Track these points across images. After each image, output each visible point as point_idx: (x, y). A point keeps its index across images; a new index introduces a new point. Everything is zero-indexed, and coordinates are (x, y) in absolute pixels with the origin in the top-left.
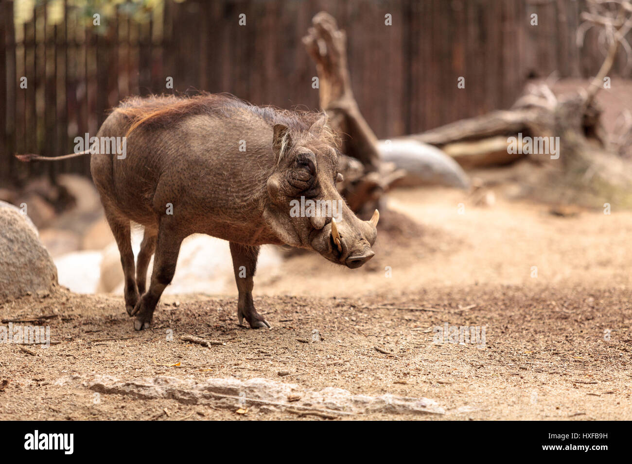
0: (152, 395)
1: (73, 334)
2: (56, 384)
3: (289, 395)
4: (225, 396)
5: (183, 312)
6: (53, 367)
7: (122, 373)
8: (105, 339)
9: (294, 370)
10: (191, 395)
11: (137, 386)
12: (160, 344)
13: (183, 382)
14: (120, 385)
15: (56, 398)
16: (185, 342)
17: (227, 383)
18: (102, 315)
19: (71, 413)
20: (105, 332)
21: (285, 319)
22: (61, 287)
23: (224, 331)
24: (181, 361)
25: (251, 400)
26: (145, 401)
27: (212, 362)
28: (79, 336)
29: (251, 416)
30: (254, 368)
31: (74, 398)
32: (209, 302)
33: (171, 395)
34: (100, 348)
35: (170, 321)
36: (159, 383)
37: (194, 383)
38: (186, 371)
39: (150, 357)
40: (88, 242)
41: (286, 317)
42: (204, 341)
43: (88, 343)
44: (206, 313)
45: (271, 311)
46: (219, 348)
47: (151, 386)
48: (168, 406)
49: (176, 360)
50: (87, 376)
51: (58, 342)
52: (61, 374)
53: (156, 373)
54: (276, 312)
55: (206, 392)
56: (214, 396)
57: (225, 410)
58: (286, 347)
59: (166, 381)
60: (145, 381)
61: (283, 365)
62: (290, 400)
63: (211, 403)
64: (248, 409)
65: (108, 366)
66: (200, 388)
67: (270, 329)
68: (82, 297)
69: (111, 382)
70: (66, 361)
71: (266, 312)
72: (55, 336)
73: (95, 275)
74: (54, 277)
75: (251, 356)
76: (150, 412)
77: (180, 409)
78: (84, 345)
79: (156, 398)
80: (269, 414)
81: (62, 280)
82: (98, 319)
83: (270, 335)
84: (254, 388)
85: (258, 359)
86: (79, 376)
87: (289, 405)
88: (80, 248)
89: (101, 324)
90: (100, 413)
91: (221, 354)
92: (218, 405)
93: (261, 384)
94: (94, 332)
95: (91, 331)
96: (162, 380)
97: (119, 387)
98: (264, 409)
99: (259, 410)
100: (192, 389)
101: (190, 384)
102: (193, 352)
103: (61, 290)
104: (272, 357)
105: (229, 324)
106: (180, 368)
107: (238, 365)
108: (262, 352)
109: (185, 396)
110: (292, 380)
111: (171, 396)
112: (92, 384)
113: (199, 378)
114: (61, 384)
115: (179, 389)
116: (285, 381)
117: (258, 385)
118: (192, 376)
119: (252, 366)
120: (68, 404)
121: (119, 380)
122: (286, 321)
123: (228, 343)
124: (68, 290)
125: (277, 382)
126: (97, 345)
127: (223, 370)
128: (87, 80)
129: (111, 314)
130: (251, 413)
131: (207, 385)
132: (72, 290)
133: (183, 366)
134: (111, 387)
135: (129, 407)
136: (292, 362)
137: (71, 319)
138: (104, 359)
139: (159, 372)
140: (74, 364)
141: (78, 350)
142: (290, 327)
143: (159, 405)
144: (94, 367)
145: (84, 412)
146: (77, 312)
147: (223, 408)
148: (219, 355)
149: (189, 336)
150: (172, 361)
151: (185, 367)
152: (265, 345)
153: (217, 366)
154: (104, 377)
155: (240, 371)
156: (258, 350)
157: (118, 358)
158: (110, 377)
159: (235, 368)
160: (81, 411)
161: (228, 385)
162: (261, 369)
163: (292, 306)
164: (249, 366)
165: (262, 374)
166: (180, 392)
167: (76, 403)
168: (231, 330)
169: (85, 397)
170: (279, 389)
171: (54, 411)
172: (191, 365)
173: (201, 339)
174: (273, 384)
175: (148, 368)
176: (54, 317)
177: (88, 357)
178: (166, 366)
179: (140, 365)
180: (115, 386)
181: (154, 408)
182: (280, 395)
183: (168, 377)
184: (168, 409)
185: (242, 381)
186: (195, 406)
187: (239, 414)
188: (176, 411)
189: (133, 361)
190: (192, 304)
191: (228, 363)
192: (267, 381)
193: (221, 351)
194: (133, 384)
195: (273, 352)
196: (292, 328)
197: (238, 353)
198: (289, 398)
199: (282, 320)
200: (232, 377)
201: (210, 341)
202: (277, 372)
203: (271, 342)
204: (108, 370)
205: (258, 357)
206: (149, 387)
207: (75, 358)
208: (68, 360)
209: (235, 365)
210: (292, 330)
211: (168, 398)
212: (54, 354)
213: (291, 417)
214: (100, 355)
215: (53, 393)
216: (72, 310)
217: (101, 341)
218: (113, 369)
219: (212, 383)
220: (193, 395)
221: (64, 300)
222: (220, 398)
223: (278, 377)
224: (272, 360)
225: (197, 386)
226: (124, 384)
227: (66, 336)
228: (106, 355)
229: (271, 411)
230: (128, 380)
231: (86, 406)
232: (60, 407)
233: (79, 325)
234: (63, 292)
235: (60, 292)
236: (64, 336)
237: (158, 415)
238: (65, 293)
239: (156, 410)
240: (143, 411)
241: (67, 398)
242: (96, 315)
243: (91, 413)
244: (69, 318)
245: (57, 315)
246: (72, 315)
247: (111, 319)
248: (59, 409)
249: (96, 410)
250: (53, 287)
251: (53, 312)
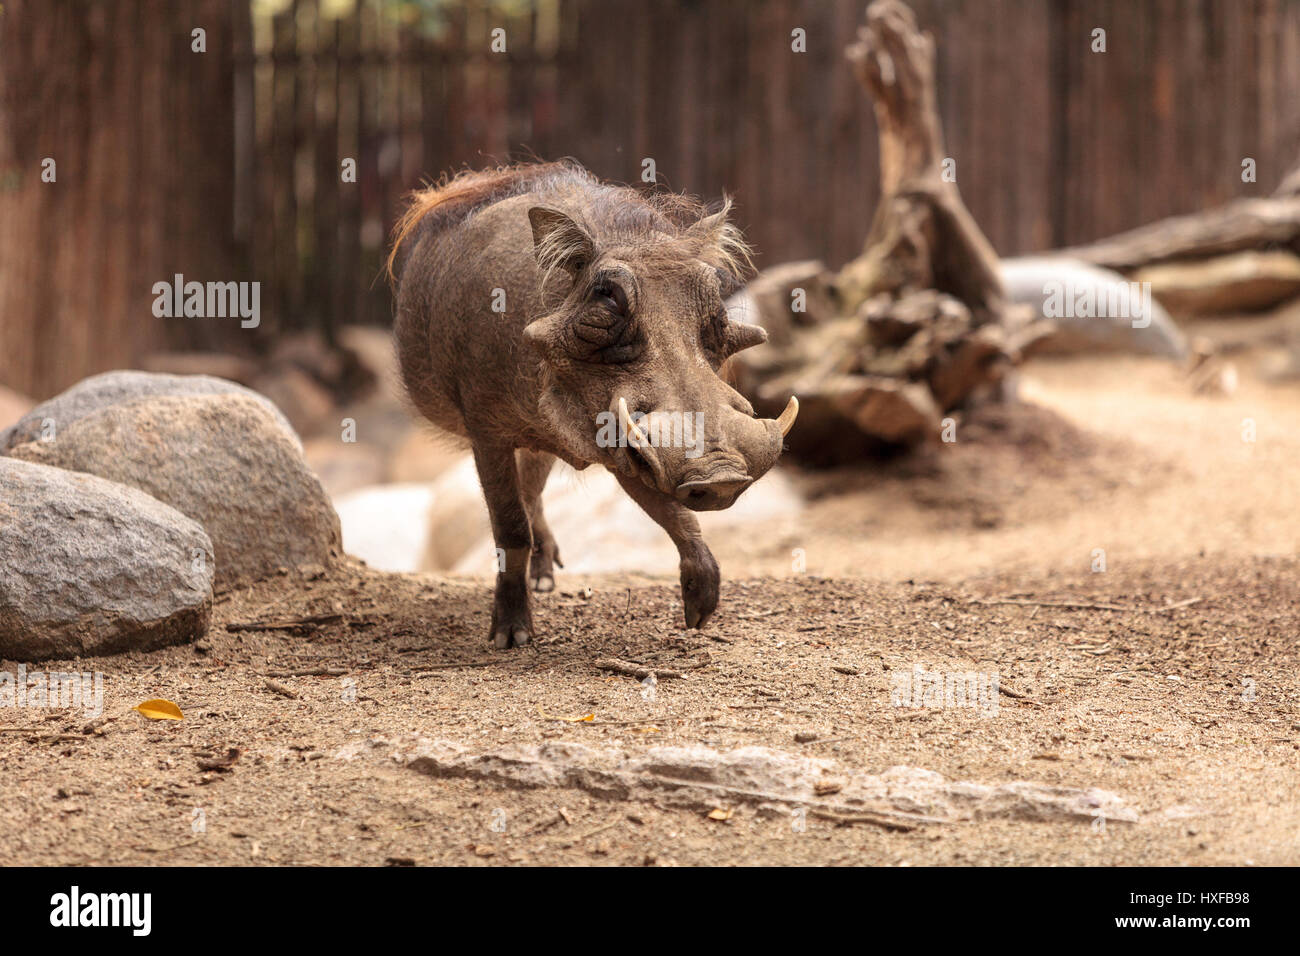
0: (536, 781)
1: (374, 655)
2: (338, 756)
3: (816, 781)
4: (685, 783)
5: (599, 611)
6: (332, 722)
7: (474, 735)
8: (438, 664)
9: (828, 731)
10: (616, 781)
11: (506, 763)
12: (553, 676)
13: (598, 754)
14: (469, 759)
15: (338, 786)
16: (604, 672)
17: (690, 756)
18: (434, 616)
19: (368, 817)
20: (439, 651)
21: (810, 626)
22: (349, 558)
23: (684, 651)
24: (595, 710)
25: (739, 791)
26: (520, 793)
27: (660, 713)
28: (386, 660)
29: (739, 825)
30: (744, 725)
31: (376, 786)
32: (653, 589)
33: (575, 780)
34: (428, 684)
35: (573, 629)
36: (549, 756)
37: (622, 757)
38: (605, 731)
39: (531, 702)
40: (402, 466)
41: (810, 622)
42: (643, 670)
43: (404, 673)
44: (648, 613)
45: (780, 610)
46: (674, 685)
47: (533, 763)
48: (567, 803)
49: (586, 709)
50: (402, 741)
51: (342, 670)
52: (348, 736)
53: (545, 736)
54: (790, 610)
55: (647, 776)
56: (662, 784)
57: (686, 811)
58: (812, 682)
59: (564, 752)
60: (521, 751)
61: (806, 720)
62: (821, 792)
63: (656, 797)
64: (733, 810)
65: (444, 721)
66: (634, 767)
67: (779, 645)
68: (391, 578)
69: (450, 754)
70: (359, 709)
71: (770, 612)
72: (336, 658)
73: (416, 535)
74: (335, 538)
75: (739, 702)
76: (530, 816)
77: (592, 809)
78: (395, 678)
79: (544, 787)
80: (776, 820)
81: (353, 542)
82: (424, 624)
83: (778, 660)
84: (746, 766)
85: (753, 708)
86: (386, 741)
87: (818, 802)
88: (385, 479)
89: (430, 633)
90: (429, 818)
91: (679, 697)
92: (672, 801)
93: (759, 760)
94: (416, 651)
95: (410, 649)
96: (556, 750)
97: (467, 764)
98: (766, 810)
99: (754, 812)
100: (618, 768)
101: (613, 759)
102: (619, 692)
103: (349, 564)
104: (782, 704)
105: (694, 636)
106: (593, 725)
107: (713, 719)
108: (763, 694)
109: (603, 782)
110: (823, 750)
111: (574, 783)
112: (412, 757)
113: (633, 747)
114: (349, 758)
115: (591, 768)
116: (809, 754)
117: (754, 762)
118: (619, 742)
119: (740, 723)
120: (363, 799)
121: (468, 749)
122: (812, 630)
123: (692, 674)
124: (363, 563)
125: (792, 755)
126: (422, 678)
127: (682, 730)
128: (401, 132)
129: (451, 614)
130: (738, 818)
131: (648, 761)
132: (370, 564)
133: (600, 720)
134: (450, 763)
135: (487, 805)
136: (824, 713)
137: (370, 624)
138: (437, 707)
139: (549, 733)
140: (374, 716)
141: (385, 687)
142: (819, 643)
143: (551, 802)
144: (416, 723)
145: (395, 815)
146: (382, 609)
147: (682, 807)
148: (674, 700)
149: (612, 660)
150: (577, 711)
151: (604, 723)
152: (768, 678)
153: (669, 723)
154: (436, 744)
155: (716, 732)
156: (753, 688)
157: (466, 704)
158: (450, 743)
159: (707, 726)
160: (389, 813)
161: (693, 761)
162: (760, 728)
163: (824, 598)
164: (735, 722)
165: (763, 738)
166: (593, 774)
167: (379, 796)
168: (698, 647)
169: (397, 783)
170: (797, 769)
171: (334, 811)
172: (615, 719)
173: (637, 666)
174: (784, 758)
175: (527, 725)
176: (333, 619)
177: (404, 703)
178: (565, 721)
179: (511, 719)
180: (459, 761)
181: (540, 807)
182: (799, 781)
183: (568, 745)
184: (569, 808)
185: (721, 752)
186: (625, 804)
187: (714, 820)
188: (585, 813)
189: (496, 711)
190: (618, 594)
191: (693, 716)
192: (773, 754)
193: (677, 691)
194: (496, 758)
195: (785, 693)
196: (824, 644)
197: (713, 696)
198: (817, 788)
199: (803, 627)
200: (699, 744)
201: (656, 670)
202: (792, 734)
203: (780, 673)
204: (446, 729)
205: (753, 705)
206: (529, 764)
207: (377, 704)
208: (363, 707)
209: (707, 719)
210: (823, 648)
211: (569, 786)
212: (335, 695)
213: (821, 827)
214: (428, 698)
215: (334, 776)
216: (372, 606)
217: (431, 670)
218: (455, 727)
219: (659, 756)
220: (620, 780)
221: (355, 583)
222: (675, 788)
223: (795, 745)
224: (783, 710)
225: (628, 763)
226: (478, 757)
227: (359, 660)
228: (442, 699)
229: (780, 815)
230: (486, 750)
231: (400, 803)
232: (345, 805)
233: (385, 636)
234: (352, 569)
235: (347, 568)
236: (353, 658)
237: (547, 821)
238: (356, 571)
239: (544, 812)
240: (516, 814)
241: (361, 786)
242: (420, 616)
243: (410, 818)
244: (366, 623)
245: (340, 617)
246: (371, 615)
247: (450, 625)
248: (344, 808)
249: (420, 810)
250: (331, 558)
251: (331, 609)
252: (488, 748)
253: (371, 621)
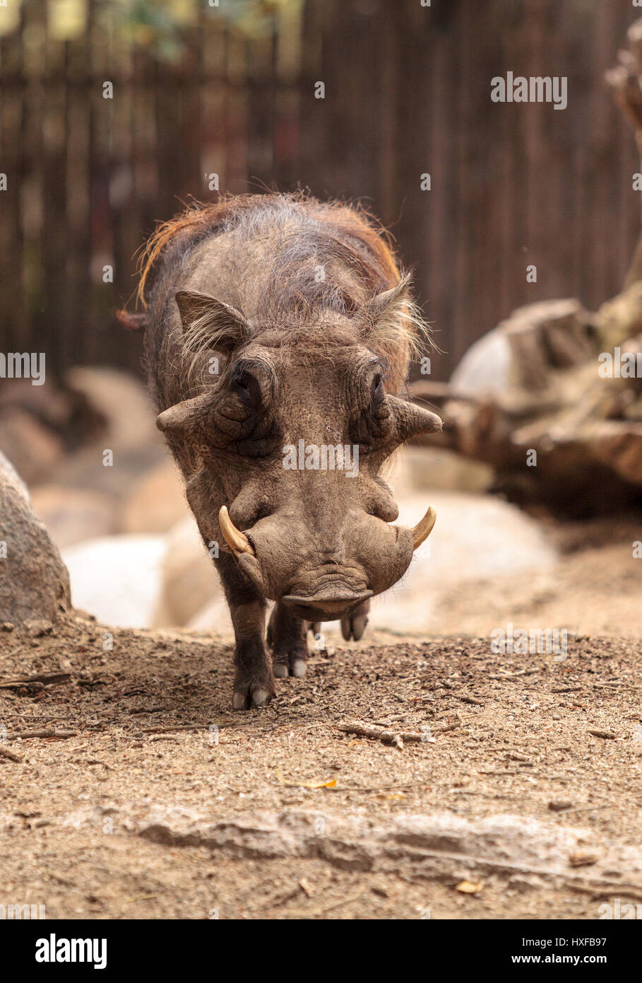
0: (275, 851)
1: (103, 716)
2: (66, 823)
3: (571, 852)
4: (431, 853)
5: (342, 670)
6: (59, 787)
7: (210, 802)
8: (172, 727)
9: (583, 798)
10: (359, 851)
11: (243, 831)
12: (293, 739)
13: (341, 822)
14: (204, 827)
15: (66, 855)
16: (347, 735)
17: (437, 824)
18: (167, 675)
19: (96, 889)
20: (174, 712)
21: (565, 687)
22: (78, 613)
23: (431, 712)
24: (338, 776)
25: (490, 862)
26: (258, 864)
27: (405, 778)
28: (116, 721)
29: (489, 899)
30: (496, 792)
31: (105, 855)
32: (399, 647)
33: (316, 850)
34: (161, 747)
35: (315, 689)
36: (289, 824)
37: (366, 826)
38: (348, 798)
39: (269, 767)
40: (134, 515)
41: (566, 683)
42: (388, 733)
43: (136, 736)
44: (393, 673)
45: (533, 669)
46: (421, 749)
47: (272, 832)
48: (308, 874)
49: (327, 774)
50: (134, 808)
51: (70, 732)
52: (77, 802)
53: (284, 803)
54: (544, 669)
55: (392, 846)
56: (408, 854)
57: (433, 884)
58: (567, 747)
59: (305, 820)
60: (259, 819)
61: (560, 787)
62: (578, 863)
63: (402, 869)
64: (483, 882)
65: (179, 786)
66: (378, 836)
67: (532, 707)
68: (123, 634)
69: (185, 821)
70: (88, 774)
71: (523, 672)
72: (64, 719)
73: (149, 587)
74: (63, 592)
75: (490, 767)
76: (268, 888)
77: (334, 880)
78: (126, 740)
79: (282, 857)
80: (528, 893)
81: (81, 597)
82: (157, 683)
83: (531, 723)
84: (498, 836)
85: (504, 774)
86: (116, 807)
87: (573, 874)
88: (116, 529)
89: (163, 693)
90: (161, 889)
91: (427, 762)
92: (419, 873)
93: (511, 829)
94: (149, 711)
95: (142, 710)
96: (296, 818)
97: (202, 833)
98: (518, 882)
99: (505, 885)
100: (362, 837)
101: (356, 828)
102: (365, 757)
103: (78, 620)
104: (535, 770)
105: (443, 697)
106: (335, 791)
107: (462, 785)
108: (515, 759)
109: (346, 852)
110: (579, 819)
111: (315, 853)
112: (144, 825)
113: (377, 814)
114: (77, 825)
115: (334, 837)
116: (563, 823)
117: (506, 831)
118: (362, 810)
119: (491, 790)
120: (92, 869)
121: (203, 816)
122: (567, 691)
123: (440, 738)
124: (92, 619)
125: (546, 824)
126: (155, 740)
127: (429, 797)
128: (134, 160)
129: (186, 672)
130: (488, 891)
131: (393, 830)
132: (101, 619)
133: (343, 786)
134: (184, 831)
135: (223, 877)
136: (579, 779)
137: (99, 683)
138: (170, 771)
139: (288, 800)
140: (104, 780)
141: (115, 751)
142: (575, 705)
143: (290, 873)
144: (148, 789)
145: (125, 886)
146: (112, 667)
147: (429, 879)
148: (421, 765)
149: (356, 723)
150: (319, 776)
151: (347, 789)
152: (520, 742)
153: (416, 789)
154: (170, 810)
155: (465, 799)
156: (505, 753)
157: (201, 768)
158: (183, 810)
159: (455, 793)
160: (120, 883)
161: (441, 831)
162: (512, 796)
163: (580, 657)
164: (485, 788)
165: (515, 806)
166: (335, 843)
167: (109, 867)
168: (447, 709)
169: (128, 852)
170: (551, 839)
171: (61, 882)
172: (358, 785)
173: (382, 728)
174: (534, 826)
175: (265, 791)
176: (62, 678)
177: (136, 767)
178: (306, 788)
179: (248, 785)
180: (193, 829)
181: (279, 878)
182: (553, 851)
183: (308, 812)
184: (310, 880)
185: (471, 820)
186: (368, 876)
187: (462, 893)
188: (326, 884)
189: (232, 776)
190: (363, 652)
191: (441, 783)
192: (525, 822)
193: (424, 755)
194: (233, 826)
195: (538, 759)
196: (580, 706)
197: (462, 761)
198: (572, 860)
199: (558, 687)
200: (448, 813)
201: (402, 733)
202: (546, 801)
203: (533, 736)
204: (179, 796)
205: (504, 770)
206: (267, 833)
207: (107, 768)
208: (93, 771)
209: (456, 786)
210: (579, 710)
211: (309, 856)
212: (62, 759)
213: (576, 901)
214: (161, 762)
215: (61, 844)
216: (102, 664)
217: (164, 732)
218: (190, 793)
219: (404, 824)
220: (363, 850)
221: (84, 640)
222: (421, 858)
223: (549, 813)
224: (536, 776)
225: (372, 833)
226: (213, 825)
227: (89, 721)
228: (176, 763)
229: (533, 888)
230: (222, 818)
231: (130, 874)
232: (73, 876)
233: (116, 696)
234: (80, 625)
235: (75, 623)
236: (82, 719)
237: (286, 894)
238: (85, 626)
239: (283, 884)
240: (253, 886)
241: (90, 856)
242: (154, 675)
243: (142, 889)
244: (95, 682)
245: (69, 675)
246: (100, 674)
247: (184, 684)
248: (72, 879)
249: (153, 881)
250: (59, 613)
251: (59, 668)
252: (224, 815)
253: (101, 680)
